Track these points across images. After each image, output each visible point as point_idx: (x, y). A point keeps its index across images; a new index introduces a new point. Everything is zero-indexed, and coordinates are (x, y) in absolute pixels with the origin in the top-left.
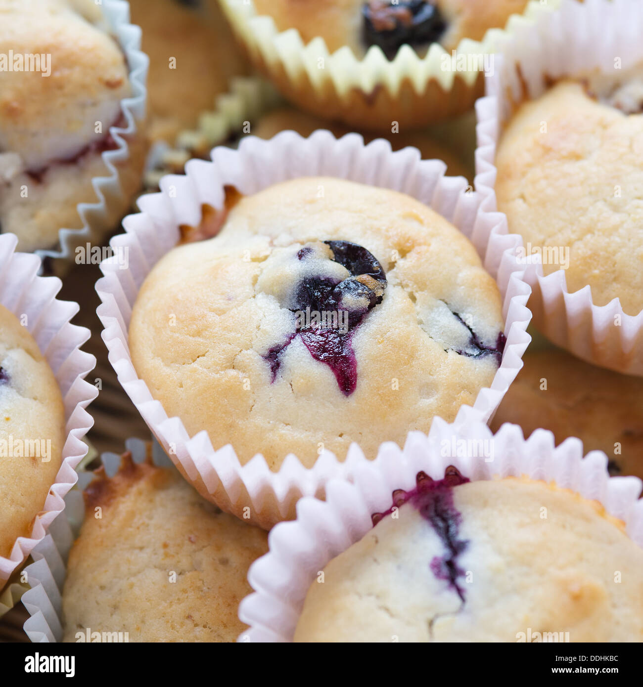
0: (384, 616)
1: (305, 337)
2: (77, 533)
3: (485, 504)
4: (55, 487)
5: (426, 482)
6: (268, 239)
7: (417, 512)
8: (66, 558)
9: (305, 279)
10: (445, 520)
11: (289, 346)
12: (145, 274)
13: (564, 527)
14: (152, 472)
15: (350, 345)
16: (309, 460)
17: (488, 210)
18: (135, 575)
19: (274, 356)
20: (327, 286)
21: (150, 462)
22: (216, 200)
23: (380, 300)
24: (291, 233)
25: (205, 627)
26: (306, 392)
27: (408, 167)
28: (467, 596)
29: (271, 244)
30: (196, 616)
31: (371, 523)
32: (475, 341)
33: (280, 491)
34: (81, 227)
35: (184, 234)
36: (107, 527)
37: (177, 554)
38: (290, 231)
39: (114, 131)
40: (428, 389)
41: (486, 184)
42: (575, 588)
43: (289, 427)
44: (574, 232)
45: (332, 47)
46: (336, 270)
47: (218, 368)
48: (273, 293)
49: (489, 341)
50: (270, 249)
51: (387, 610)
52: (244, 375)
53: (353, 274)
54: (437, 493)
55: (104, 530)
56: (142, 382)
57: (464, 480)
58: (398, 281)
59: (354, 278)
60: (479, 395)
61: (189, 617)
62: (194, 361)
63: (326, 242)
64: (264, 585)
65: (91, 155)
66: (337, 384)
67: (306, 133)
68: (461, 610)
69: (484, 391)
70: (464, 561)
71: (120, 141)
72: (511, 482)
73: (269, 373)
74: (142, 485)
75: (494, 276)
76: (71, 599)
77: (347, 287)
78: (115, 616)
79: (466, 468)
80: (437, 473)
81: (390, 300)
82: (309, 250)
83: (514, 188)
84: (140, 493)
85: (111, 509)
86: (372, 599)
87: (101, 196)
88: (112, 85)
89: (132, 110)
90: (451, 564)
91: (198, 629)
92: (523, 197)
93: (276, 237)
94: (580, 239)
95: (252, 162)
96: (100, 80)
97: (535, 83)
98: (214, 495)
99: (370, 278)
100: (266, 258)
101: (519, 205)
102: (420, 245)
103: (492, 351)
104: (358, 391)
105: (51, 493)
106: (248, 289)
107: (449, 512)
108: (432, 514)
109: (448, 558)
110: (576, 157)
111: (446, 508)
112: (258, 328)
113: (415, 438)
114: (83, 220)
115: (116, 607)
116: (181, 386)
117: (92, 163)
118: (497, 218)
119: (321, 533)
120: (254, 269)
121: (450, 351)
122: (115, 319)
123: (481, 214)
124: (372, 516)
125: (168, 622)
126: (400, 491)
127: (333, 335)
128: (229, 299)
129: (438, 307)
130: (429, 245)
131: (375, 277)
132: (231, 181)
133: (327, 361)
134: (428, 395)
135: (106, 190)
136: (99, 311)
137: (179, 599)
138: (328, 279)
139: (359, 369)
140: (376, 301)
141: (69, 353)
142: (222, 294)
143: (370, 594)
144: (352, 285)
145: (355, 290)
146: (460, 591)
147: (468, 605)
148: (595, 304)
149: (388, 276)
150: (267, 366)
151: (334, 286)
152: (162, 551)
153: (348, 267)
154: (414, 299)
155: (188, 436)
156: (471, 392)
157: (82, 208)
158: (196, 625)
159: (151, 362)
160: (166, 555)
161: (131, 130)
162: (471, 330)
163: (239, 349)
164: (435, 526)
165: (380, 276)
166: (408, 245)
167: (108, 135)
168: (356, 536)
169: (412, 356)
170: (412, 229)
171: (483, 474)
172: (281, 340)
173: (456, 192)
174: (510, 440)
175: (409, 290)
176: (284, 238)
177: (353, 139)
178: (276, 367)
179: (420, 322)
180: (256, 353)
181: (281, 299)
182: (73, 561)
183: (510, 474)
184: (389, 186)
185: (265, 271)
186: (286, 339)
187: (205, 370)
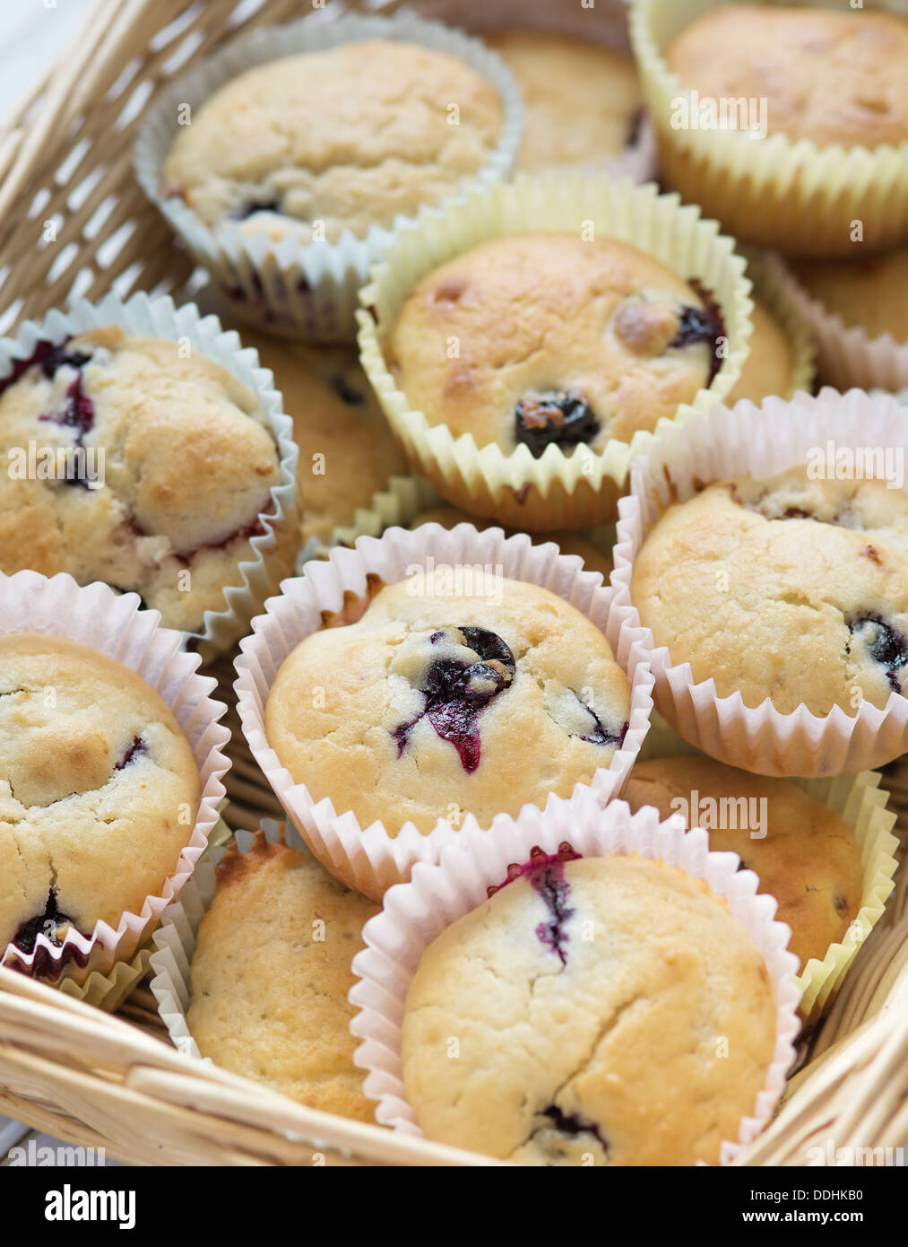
0: (490, 975)
1: (433, 716)
2: (207, 906)
3: (593, 877)
4: (186, 851)
5: (541, 858)
6: (405, 625)
7: (529, 882)
8: (195, 930)
9: (436, 661)
10: (554, 890)
11: (416, 725)
12: (285, 657)
13: (666, 899)
14: (284, 852)
15: (476, 725)
16: (426, 827)
17: (622, 603)
18: (260, 946)
19: (401, 734)
20: (457, 669)
21: (283, 842)
22: (359, 587)
23: (508, 684)
24: (427, 619)
25: (325, 995)
26: (430, 768)
27: (548, 562)
28: (567, 959)
29: (408, 629)
30: (318, 984)
31: (487, 896)
32: (599, 729)
33: (400, 860)
34: (225, 609)
35: (326, 620)
36: (236, 900)
37: (303, 927)
38: (426, 617)
39: (262, 517)
40: (548, 770)
41: (623, 580)
42: (671, 953)
43: (412, 801)
44: (704, 628)
45: (481, 444)
46: (466, 654)
47: (347, 743)
48: (404, 675)
49: (614, 730)
50: (406, 633)
51: (493, 970)
52: (372, 750)
53: (484, 659)
54: (550, 866)
55: (233, 903)
56: (272, 751)
57: (578, 856)
58: (528, 668)
59: (484, 663)
60: (596, 776)
61: (311, 985)
62: (325, 736)
63: (460, 629)
64: (378, 944)
65: (238, 540)
66: (461, 762)
67: (449, 526)
68: (562, 971)
69: (600, 772)
70: (567, 928)
71: (268, 527)
72: (622, 859)
73: (397, 749)
74: (274, 863)
75: (625, 669)
76: (198, 969)
77: (477, 671)
78: (240, 984)
79: (578, 844)
80: (551, 849)
81: (519, 685)
82: (442, 634)
83: (651, 586)
84: (271, 871)
85: (242, 884)
86: (480, 960)
87: (246, 580)
88: (262, 472)
89: (280, 497)
90: (555, 930)
91: (318, 997)
92: (659, 595)
93: (413, 624)
94: (709, 636)
95: (395, 551)
96: (251, 467)
97: (684, 486)
98: (340, 869)
99: (499, 663)
100: (402, 641)
101: (655, 602)
102: (552, 635)
103: (616, 739)
104: (479, 769)
105: (182, 857)
106: (381, 670)
107: (559, 883)
108: (542, 884)
109: (553, 924)
110: (714, 557)
111: (557, 879)
112: (388, 706)
113: (529, 811)
114: (229, 604)
115: (241, 976)
116: (311, 760)
117: (239, 548)
118: (630, 611)
119: (436, 900)
120: (388, 651)
121: (573, 737)
122: (250, 693)
123: (613, 606)
124: (488, 890)
125: (290, 990)
126: (516, 865)
127: (459, 715)
128: (363, 679)
129: (565, 694)
130: (562, 635)
131: (504, 663)
132: (374, 570)
133: (452, 740)
134: (549, 776)
135: (252, 575)
136: (236, 685)
137: (301, 969)
138: (459, 662)
139: (482, 749)
140: (503, 685)
141: (205, 728)
142: (356, 674)
143: (479, 957)
144: (481, 669)
145: (483, 673)
146: (562, 954)
147: (568, 967)
148: (718, 697)
149: (519, 663)
150: (395, 742)
151: (464, 670)
152: (288, 924)
153: (480, 653)
154: (542, 686)
155: (312, 802)
156: (588, 774)
157: (228, 591)
158: (317, 993)
159: (284, 736)
160: (292, 928)
161: (277, 517)
162: (596, 718)
163: (368, 726)
164: (544, 895)
165: (509, 662)
166: (541, 634)
167: (257, 521)
168: (471, 906)
169: (536, 737)
170: (547, 620)
171: (595, 852)
172: (409, 718)
173: (592, 586)
174: (620, 819)
175: (538, 677)
176: (421, 624)
177: (496, 533)
178: (403, 744)
179: (547, 708)
180: (384, 730)
181: (412, 680)
182: (202, 932)
183: (622, 852)
184: (530, 580)
185: (398, 654)
186: (415, 718)
187: (334, 745)
